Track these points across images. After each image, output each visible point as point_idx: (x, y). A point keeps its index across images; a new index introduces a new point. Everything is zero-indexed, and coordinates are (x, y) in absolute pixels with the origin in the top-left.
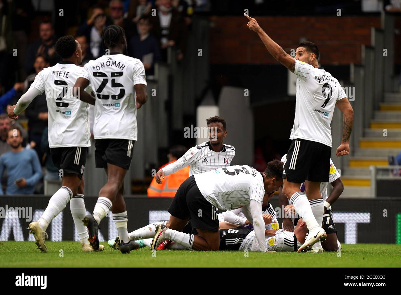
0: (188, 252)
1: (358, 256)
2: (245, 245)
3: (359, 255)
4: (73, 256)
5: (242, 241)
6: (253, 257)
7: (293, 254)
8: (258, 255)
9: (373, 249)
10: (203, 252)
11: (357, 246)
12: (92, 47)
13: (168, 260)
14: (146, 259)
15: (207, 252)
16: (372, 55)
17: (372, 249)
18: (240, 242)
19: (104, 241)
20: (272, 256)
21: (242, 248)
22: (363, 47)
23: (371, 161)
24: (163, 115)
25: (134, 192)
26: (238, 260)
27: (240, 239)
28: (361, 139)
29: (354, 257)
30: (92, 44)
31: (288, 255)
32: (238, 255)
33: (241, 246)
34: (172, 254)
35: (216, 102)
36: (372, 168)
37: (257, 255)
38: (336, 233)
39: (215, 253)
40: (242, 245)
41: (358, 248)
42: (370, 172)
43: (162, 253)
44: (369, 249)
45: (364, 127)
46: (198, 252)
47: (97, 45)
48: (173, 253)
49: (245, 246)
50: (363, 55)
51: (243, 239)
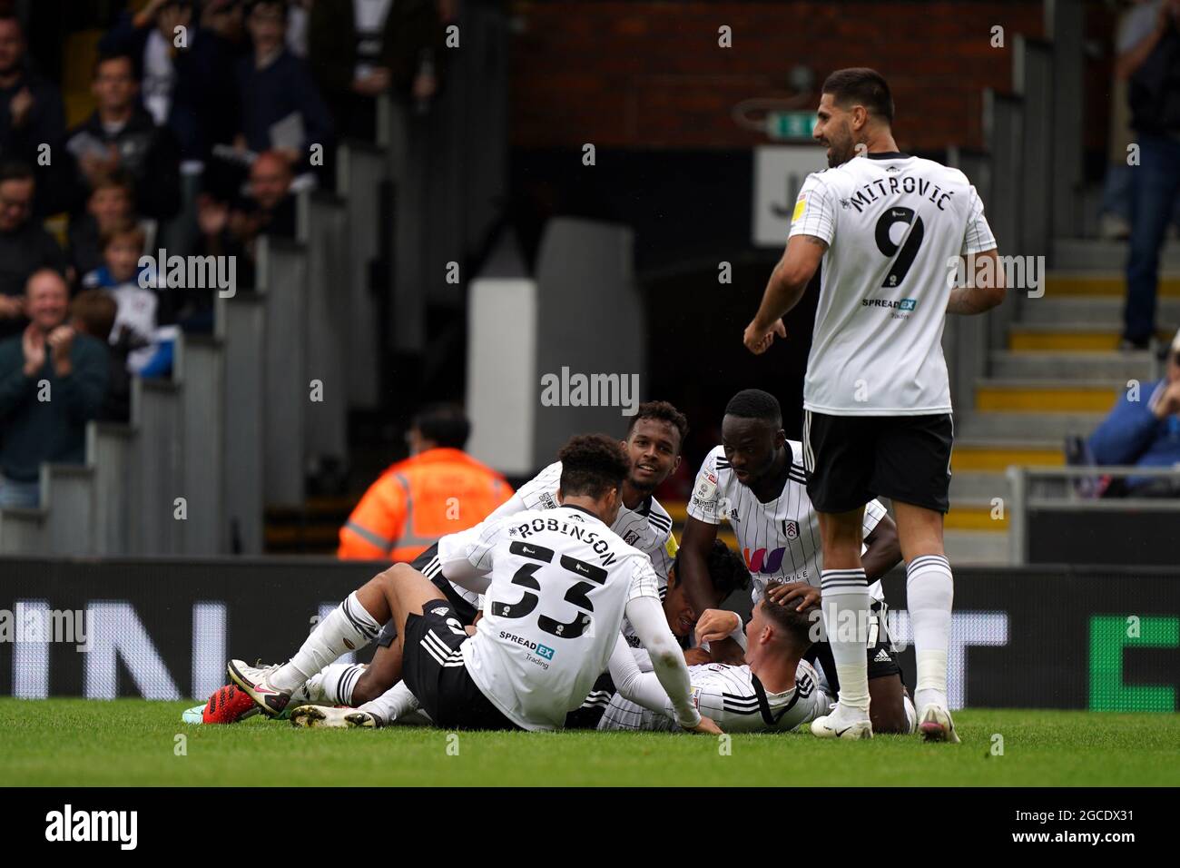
0: (438, 734)
1: (970, 748)
2: (617, 712)
3: (972, 746)
4: (81, 745)
5: (606, 700)
6: (643, 748)
7: (766, 741)
8: (658, 742)
9: (1017, 726)
10: (488, 732)
11: (965, 716)
12: (149, 93)
13: (376, 759)
14: (310, 755)
15: (499, 732)
16: (1016, 120)
17: (1012, 726)
18: (600, 704)
19: (177, 698)
20: (701, 746)
21: (607, 723)
22: (988, 97)
23: (1010, 453)
24: (363, 305)
25: (271, 547)
26: (595, 759)
27: (599, 693)
28: (980, 381)
29: (957, 751)
30: (148, 84)
31: (751, 743)
32: (595, 743)
33: (604, 719)
34: (388, 738)
35: (529, 268)
36: (1013, 474)
37: (654, 743)
38: (898, 675)
39: (525, 737)
40: (606, 712)
41: (970, 724)
42: (1009, 484)
43: (359, 737)
44: (1004, 727)
45: (990, 345)
46: (470, 733)
47: (163, 87)
48: (395, 736)
49: (615, 717)
50: (988, 120)
51: (609, 696)
